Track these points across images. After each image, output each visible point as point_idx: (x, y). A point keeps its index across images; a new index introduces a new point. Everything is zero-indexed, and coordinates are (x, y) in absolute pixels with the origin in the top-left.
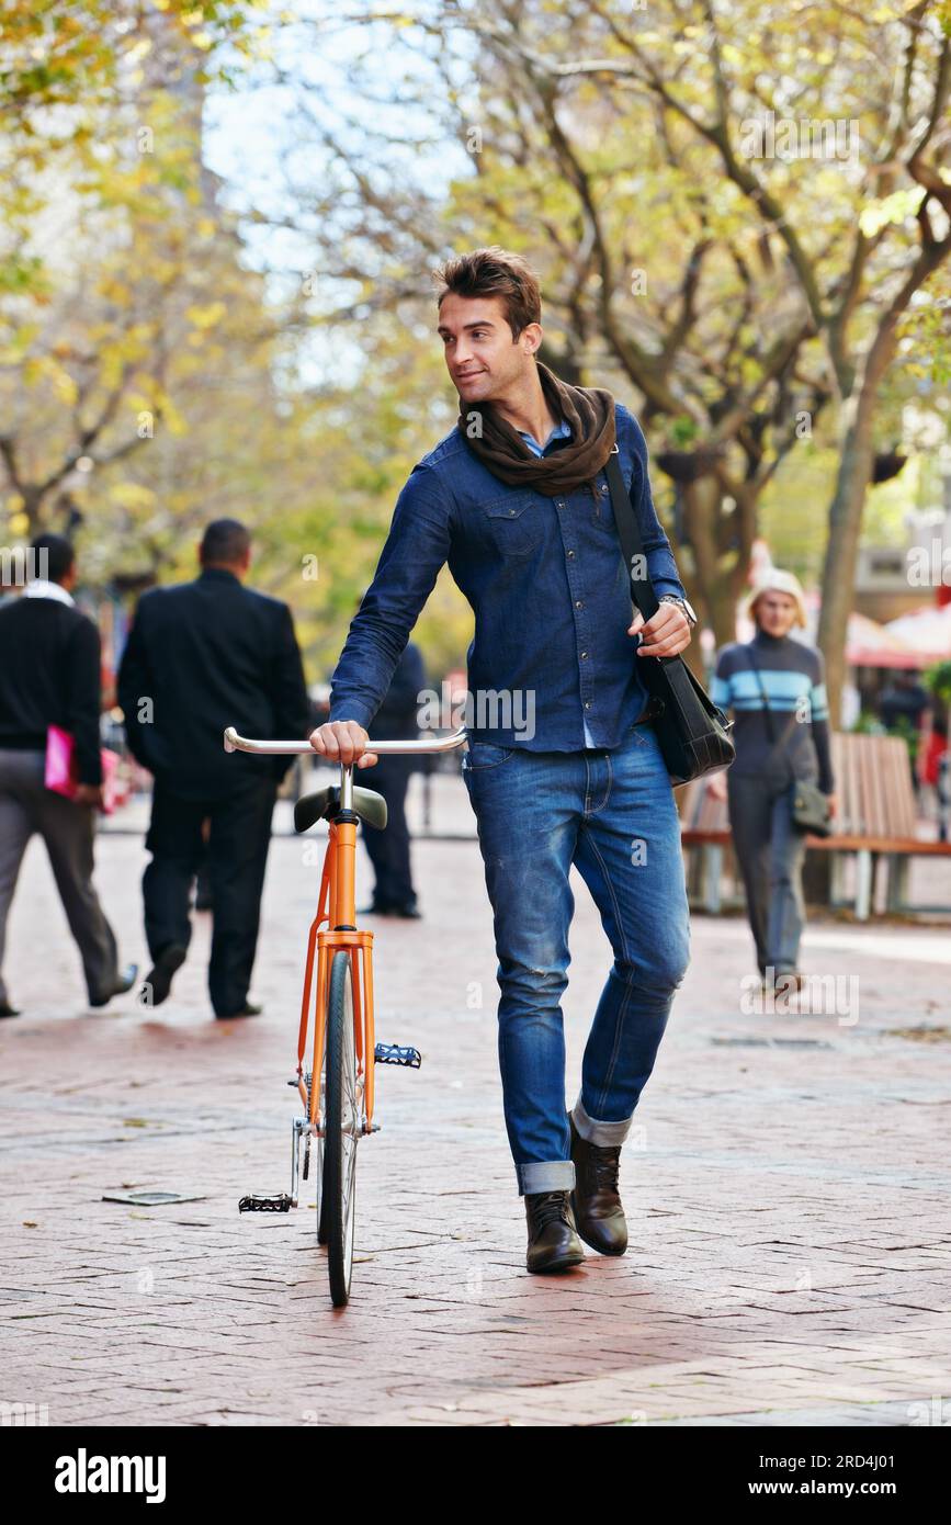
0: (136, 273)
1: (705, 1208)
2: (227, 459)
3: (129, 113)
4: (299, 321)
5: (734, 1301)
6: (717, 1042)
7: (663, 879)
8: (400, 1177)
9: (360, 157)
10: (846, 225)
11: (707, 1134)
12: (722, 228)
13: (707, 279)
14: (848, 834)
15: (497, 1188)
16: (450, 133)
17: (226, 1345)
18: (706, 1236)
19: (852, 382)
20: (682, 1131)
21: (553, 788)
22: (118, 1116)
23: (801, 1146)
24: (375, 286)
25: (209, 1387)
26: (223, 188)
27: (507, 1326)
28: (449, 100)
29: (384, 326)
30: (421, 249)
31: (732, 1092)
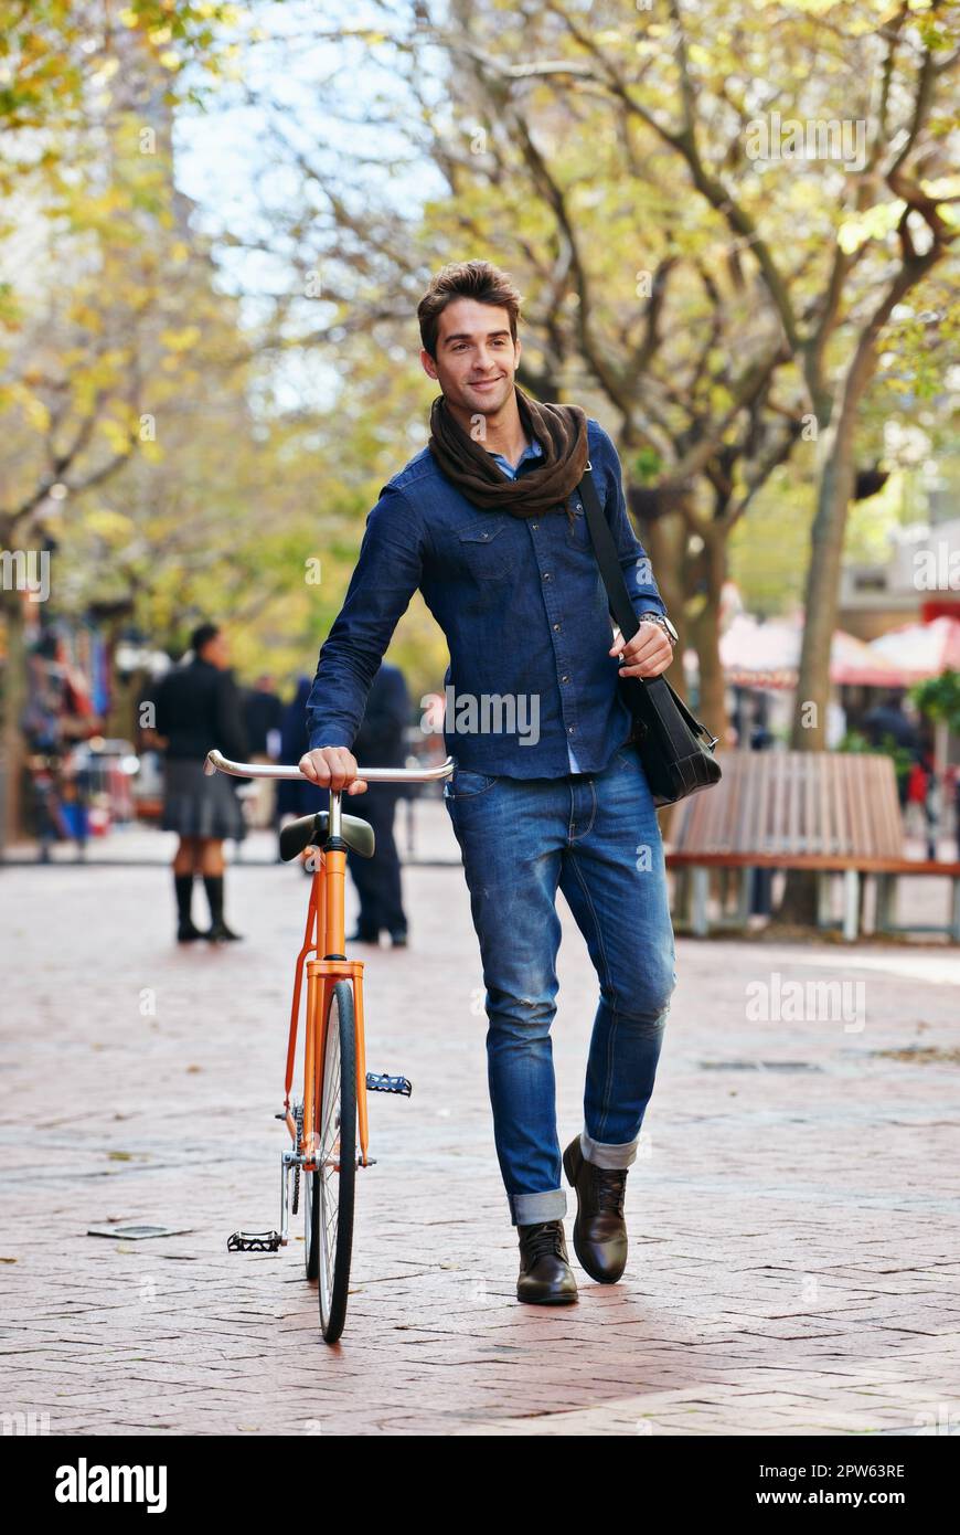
0: (107, 298)
1: (696, 1234)
2: (204, 484)
3: (97, 136)
4: (275, 344)
5: (727, 1328)
6: (706, 1066)
7: (648, 907)
8: (388, 1207)
9: (333, 178)
10: (823, 241)
11: (696, 1159)
12: (689, 244)
13: (673, 299)
14: (835, 854)
15: (485, 1217)
16: (423, 153)
17: (215, 1379)
18: (697, 1262)
19: (830, 411)
20: (672, 1157)
21: (536, 815)
22: (103, 1150)
23: (793, 1170)
24: (351, 309)
25: (197, 1422)
26: (195, 212)
27: (499, 1356)
28: (423, 119)
29: (360, 350)
30: (396, 270)
31: (722, 1116)
